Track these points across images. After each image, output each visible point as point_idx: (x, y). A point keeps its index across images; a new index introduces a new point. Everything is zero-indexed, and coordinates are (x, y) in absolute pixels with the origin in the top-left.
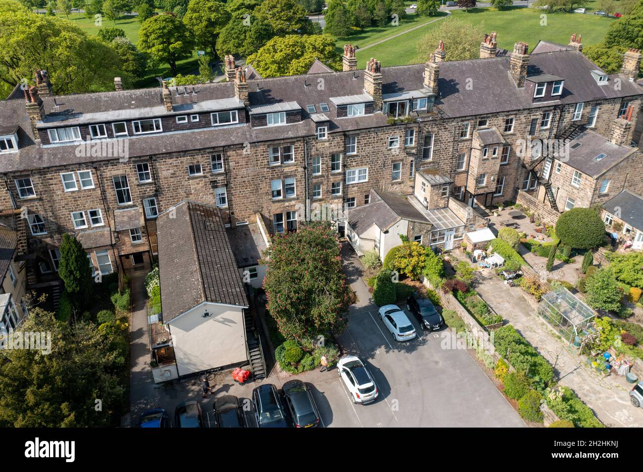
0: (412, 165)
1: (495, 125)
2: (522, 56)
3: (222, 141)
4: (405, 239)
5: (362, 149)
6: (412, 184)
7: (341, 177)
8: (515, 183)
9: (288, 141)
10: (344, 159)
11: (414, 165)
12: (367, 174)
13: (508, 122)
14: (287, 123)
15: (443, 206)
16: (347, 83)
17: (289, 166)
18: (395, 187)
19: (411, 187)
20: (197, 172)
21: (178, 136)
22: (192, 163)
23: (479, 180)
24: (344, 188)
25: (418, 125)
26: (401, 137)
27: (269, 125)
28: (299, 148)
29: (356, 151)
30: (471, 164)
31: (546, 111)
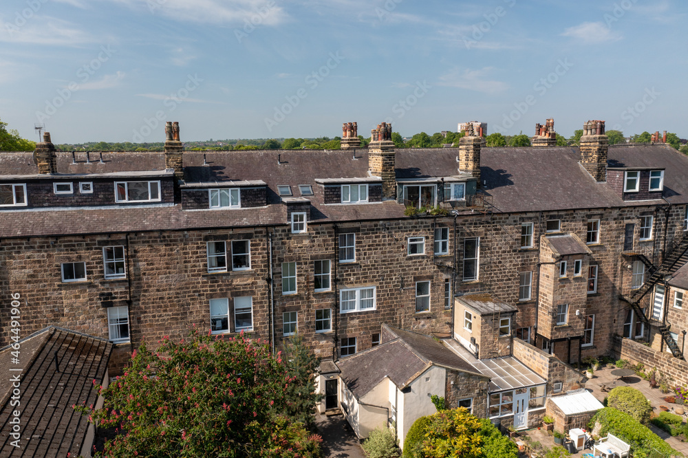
0: (447, 286)
1: (572, 230)
2: (598, 136)
3: (126, 225)
4: (442, 404)
5: (365, 254)
6: (448, 319)
7: (330, 301)
8: (611, 327)
9: (241, 231)
10: (334, 269)
11: (450, 287)
12: (375, 297)
13: (591, 228)
14: (242, 206)
15: (505, 353)
16: (344, 163)
17: (241, 275)
18: (422, 322)
19: (448, 323)
20: (78, 277)
21: (54, 214)
22: (69, 258)
23: (557, 315)
24: (336, 320)
25: (452, 221)
26: (427, 238)
27: (214, 208)
28: (259, 245)
29: (355, 257)
30: (541, 289)
31: (643, 213)
